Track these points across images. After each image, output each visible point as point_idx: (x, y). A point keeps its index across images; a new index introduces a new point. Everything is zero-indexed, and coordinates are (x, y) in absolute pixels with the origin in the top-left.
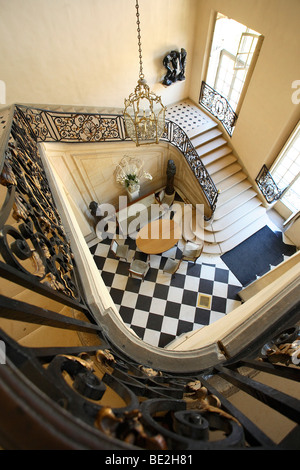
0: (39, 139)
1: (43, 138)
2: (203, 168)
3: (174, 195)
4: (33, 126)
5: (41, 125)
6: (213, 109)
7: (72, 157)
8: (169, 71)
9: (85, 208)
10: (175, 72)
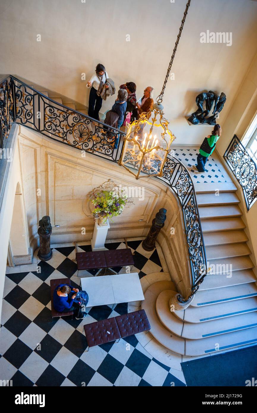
0: (18, 120)
1: (24, 120)
2: (200, 234)
3: (151, 253)
4: (19, 104)
5: (29, 107)
6: (238, 170)
7: (46, 155)
8: (200, 110)
9: (35, 221)
10: (206, 113)
